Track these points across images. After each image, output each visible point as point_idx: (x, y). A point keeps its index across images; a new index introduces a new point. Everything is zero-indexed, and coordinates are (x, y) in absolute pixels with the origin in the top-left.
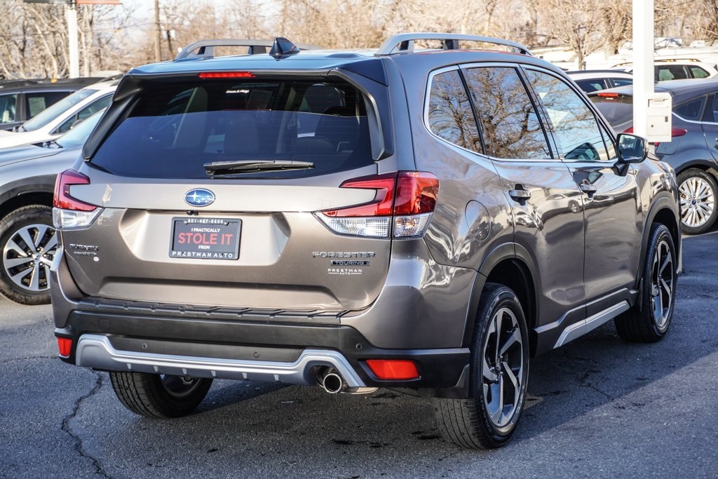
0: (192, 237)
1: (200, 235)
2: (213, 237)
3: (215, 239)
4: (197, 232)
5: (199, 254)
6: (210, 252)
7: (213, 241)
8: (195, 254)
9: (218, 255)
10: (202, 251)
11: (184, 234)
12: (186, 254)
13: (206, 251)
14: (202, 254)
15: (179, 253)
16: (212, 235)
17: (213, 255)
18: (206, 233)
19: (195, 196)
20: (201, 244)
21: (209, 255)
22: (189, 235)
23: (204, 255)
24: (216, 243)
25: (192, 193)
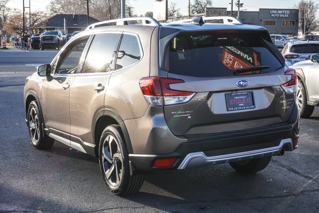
0: (235, 101)
1: (238, 100)
2: (244, 100)
3: (245, 101)
4: (237, 99)
5: (240, 108)
6: (244, 107)
7: (244, 102)
8: (239, 108)
9: (248, 107)
10: (241, 106)
11: (232, 100)
12: (235, 109)
13: (243, 106)
14: (241, 108)
15: (232, 109)
16: (243, 99)
17: (246, 107)
18: (241, 98)
19: (241, 83)
20: (240, 103)
21: (244, 108)
22: (234, 100)
23: (242, 108)
24: (245, 102)
25: (240, 82)
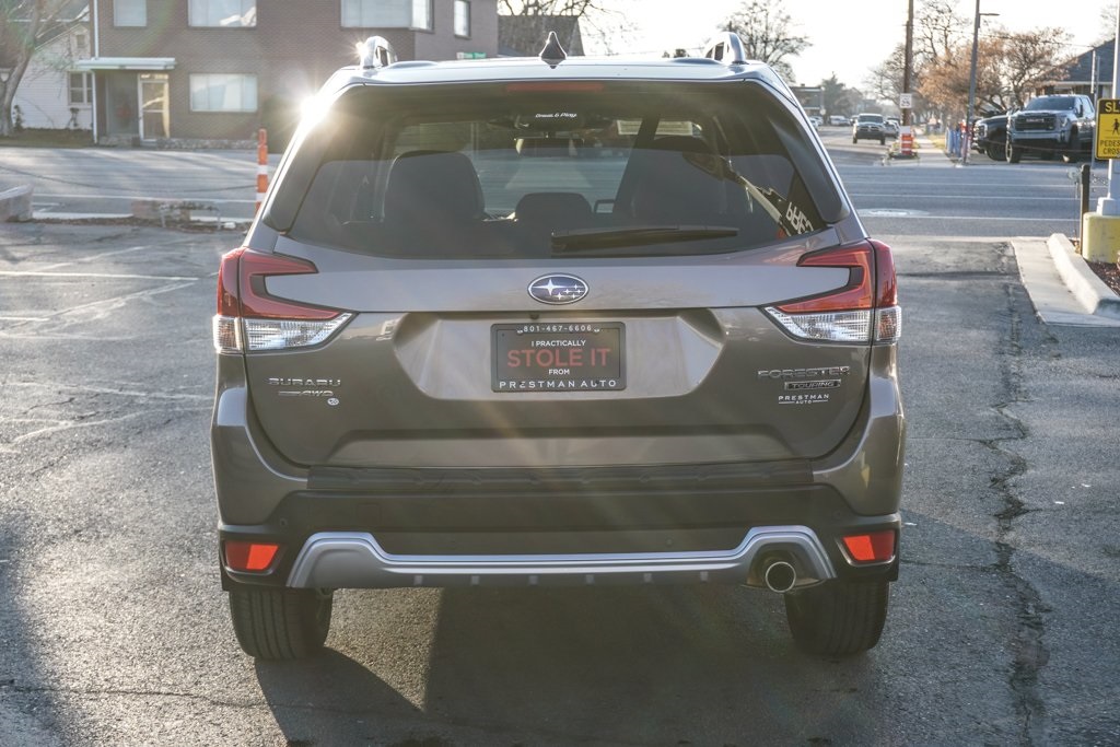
0: (533, 356)
1: (548, 351)
2: (575, 354)
3: (579, 357)
4: (543, 347)
5: (551, 384)
6: (571, 380)
7: (575, 361)
8: (545, 384)
9: (588, 383)
10: (557, 378)
11: (517, 352)
12: (527, 384)
13: (565, 378)
14: (556, 384)
15: (513, 384)
16: (572, 351)
17: (578, 384)
18: (560, 347)
19: (550, 287)
20: (554, 366)
21: (572, 384)
22: (528, 352)
23: (561, 384)
24: (580, 364)
25: (545, 282)
